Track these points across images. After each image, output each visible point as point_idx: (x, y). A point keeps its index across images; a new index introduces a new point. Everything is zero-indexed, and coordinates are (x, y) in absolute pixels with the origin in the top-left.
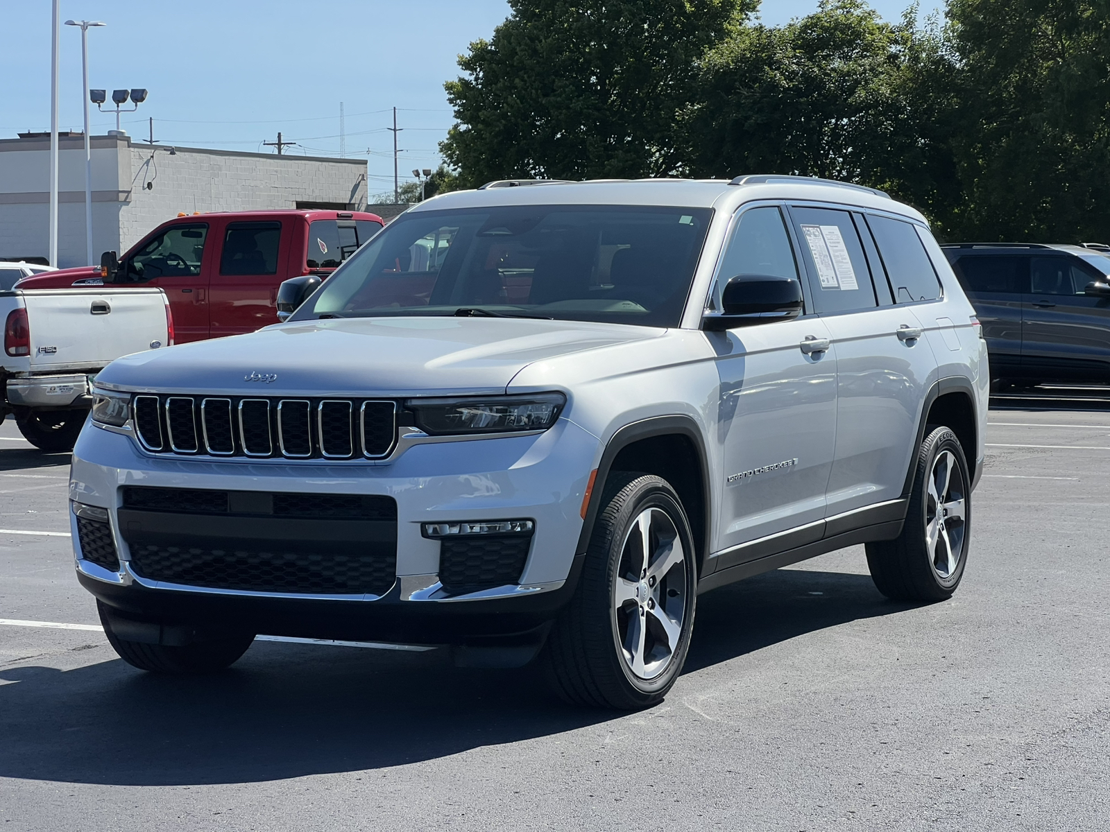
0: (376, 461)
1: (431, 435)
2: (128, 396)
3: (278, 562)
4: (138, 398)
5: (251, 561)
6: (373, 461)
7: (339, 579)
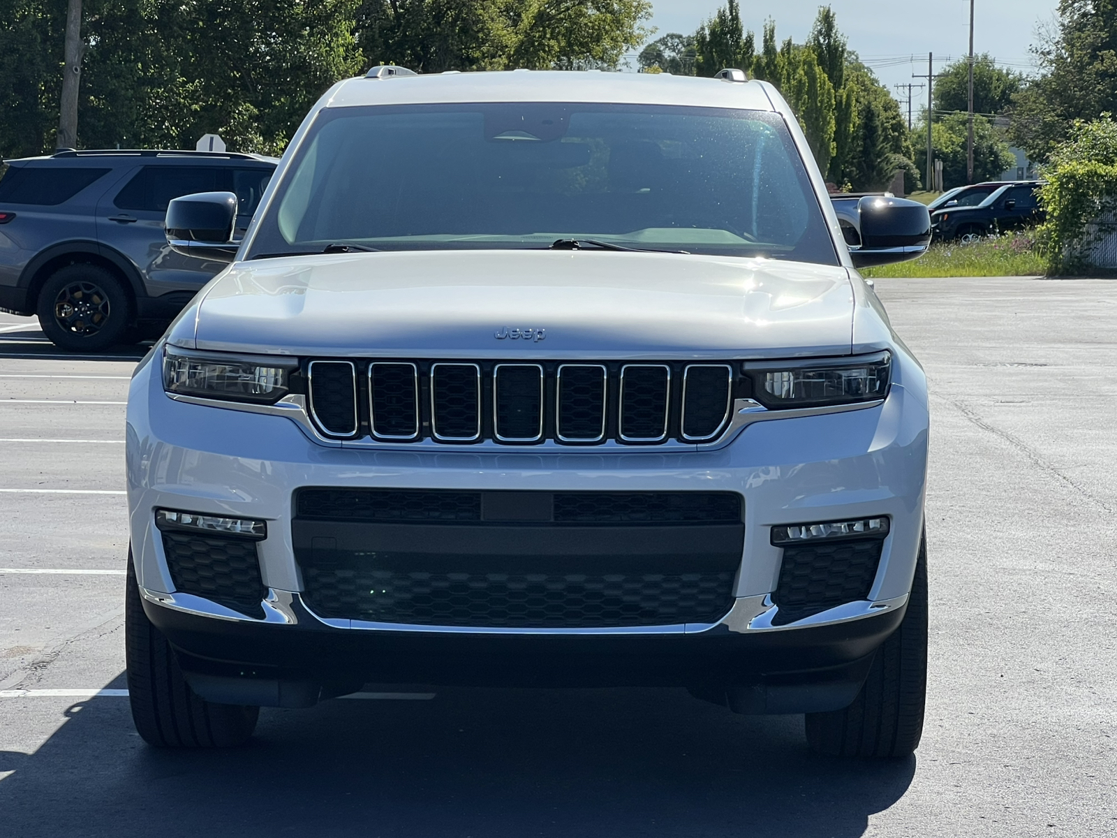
0: (699, 445)
1: (770, 409)
2: (295, 362)
3: (558, 586)
4: (313, 364)
5: (512, 586)
6: (695, 446)
7: (647, 605)
